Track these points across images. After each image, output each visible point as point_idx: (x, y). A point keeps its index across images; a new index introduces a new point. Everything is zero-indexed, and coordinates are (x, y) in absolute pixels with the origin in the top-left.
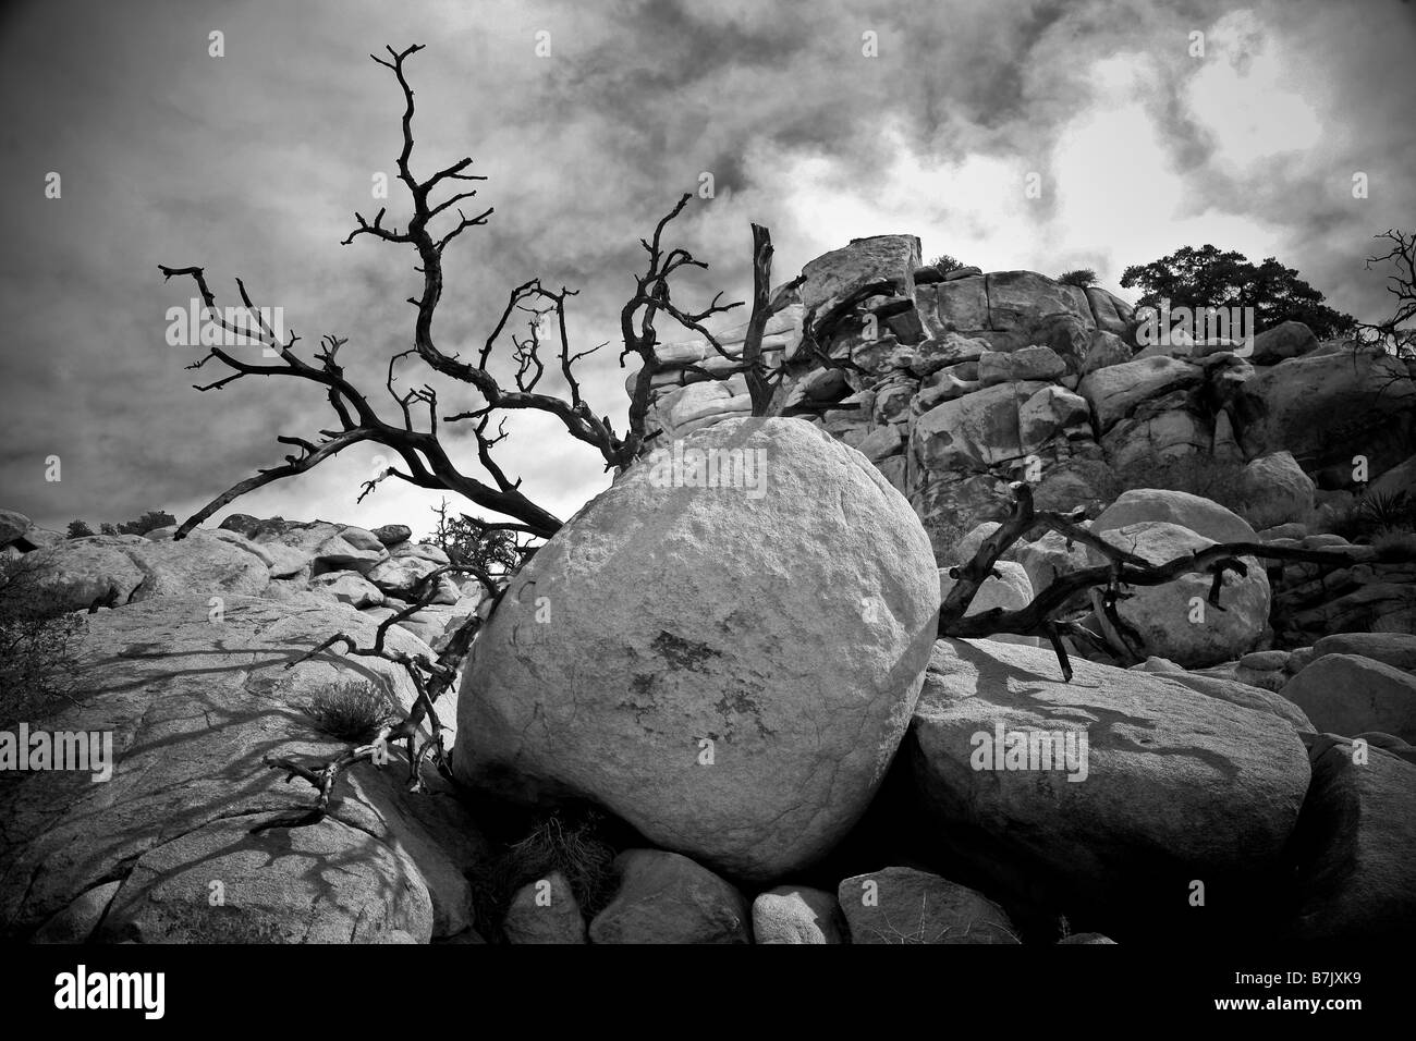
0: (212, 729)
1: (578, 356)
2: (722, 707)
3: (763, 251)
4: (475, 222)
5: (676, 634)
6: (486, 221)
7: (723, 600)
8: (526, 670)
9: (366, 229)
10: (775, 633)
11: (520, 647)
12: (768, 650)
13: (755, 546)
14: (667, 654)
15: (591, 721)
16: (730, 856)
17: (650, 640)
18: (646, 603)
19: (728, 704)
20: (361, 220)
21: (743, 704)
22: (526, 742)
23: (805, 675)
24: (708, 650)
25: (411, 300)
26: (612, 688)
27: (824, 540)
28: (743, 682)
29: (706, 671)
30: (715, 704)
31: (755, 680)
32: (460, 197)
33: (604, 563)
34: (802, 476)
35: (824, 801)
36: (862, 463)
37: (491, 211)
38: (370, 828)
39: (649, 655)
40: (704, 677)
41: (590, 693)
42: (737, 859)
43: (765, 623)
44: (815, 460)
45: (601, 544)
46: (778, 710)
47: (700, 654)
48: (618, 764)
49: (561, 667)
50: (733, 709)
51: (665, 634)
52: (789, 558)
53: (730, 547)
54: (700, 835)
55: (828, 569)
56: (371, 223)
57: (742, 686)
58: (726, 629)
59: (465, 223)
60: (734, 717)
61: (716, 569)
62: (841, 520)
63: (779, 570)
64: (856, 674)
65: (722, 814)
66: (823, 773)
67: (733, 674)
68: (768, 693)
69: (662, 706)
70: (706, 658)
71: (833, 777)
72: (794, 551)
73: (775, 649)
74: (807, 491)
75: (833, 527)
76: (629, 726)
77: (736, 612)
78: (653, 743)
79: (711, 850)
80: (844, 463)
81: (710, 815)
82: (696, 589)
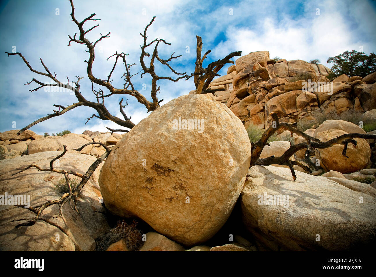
0: (28, 191)
1: (132, 76)
2: (175, 188)
3: (199, 43)
4: (106, 37)
5: (159, 164)
6: (109, 36)
7: (174, 153)
8: (114, 175)
9: (72, 40)
10: (191, 164)
11: (112, 168)
12: (189, 170)
13: (186, 136)
14: (157, 171)
15: (134, 192)
16: (179, 236)
17: (151, 166)
18: (150, 154)
19: (177, 187)
20: (70, 37)
21: (181, 187)
22: (115, 198)
23: (201, 178)
24: (170, 170)
25: (85, 61)
26: (140, 182)
27: (209, 133)
28: (182, 180)
29: (169, 176)
30: (173, 187)
31: (185, 180)
32: (95, 27)
33: (139, 141)
34: (203, 112)
35: (209, 220)
36: (225, 108)
37: (110, 33)
38: (59, 225)
39: (151, 171)
40: (169, 178)
41: (133, 183)
42: (181, 237)
43: (188, 161)
44: (208, 107)
45: (139, 135)
46: (193, 190)
47: (167, 171)
48: (143, 206)
49: (124, 174)
50: (179, 189)
51: (156, 164)
52: (197, 139)
53: (177, 135)
54: (168, 229)
55: (210, 143)
56: (73, 38)
57: (181, 182)
58: (175, 163)
59: (102, 37)
60: (179, 192)
61: (173, 143)
62: (215, 126)
63: (194, 143)
64: (219, 178)
65: (175, 223)
66: (208, 211)
67: (178, 177)
68: (189, 184)
69: (156, 187)
70: (169, 172)
71: (212, 212)
72: (199, 137)
73: (191, 170)
74: (204, 117)
75: (213, 129)
76: (146, 193)
77: (178, 157)
78: (153, 200)
79: (172, 234)
80: (218, 108)
81: (172, 223)
82: (165, 150)
